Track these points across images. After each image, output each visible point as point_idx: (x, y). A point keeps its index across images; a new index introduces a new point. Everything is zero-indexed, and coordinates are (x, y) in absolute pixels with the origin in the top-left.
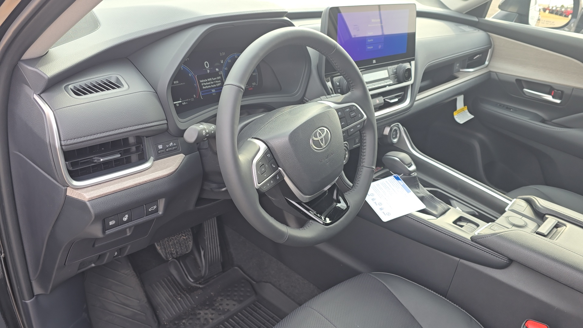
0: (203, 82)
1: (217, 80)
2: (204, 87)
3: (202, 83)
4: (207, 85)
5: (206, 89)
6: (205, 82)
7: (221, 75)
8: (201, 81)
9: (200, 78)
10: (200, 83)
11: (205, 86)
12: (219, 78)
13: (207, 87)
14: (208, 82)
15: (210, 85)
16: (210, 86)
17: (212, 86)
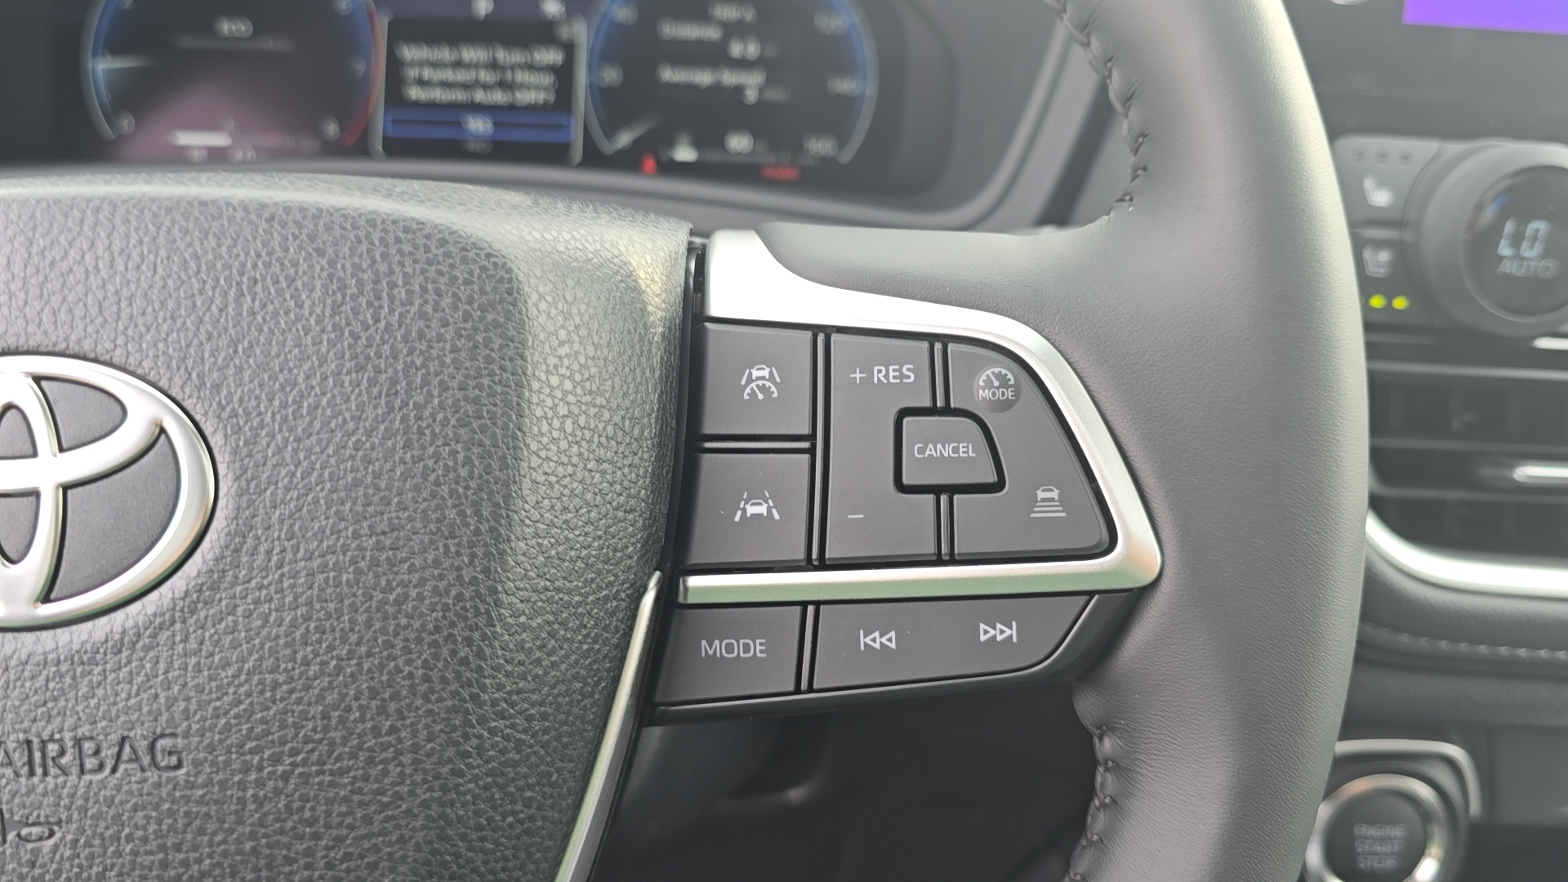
0: (422, 64)
1: (530, 67)
2: (415, 93)
3: (413, 63)
4: (445, 85)
5: (432, 105)
6: (435, 65)
7: (569, 48)
8: (409, 53)
9: (405, 30)
10: (395, 66)
11: (421, 83)
12: (553, 56)
13: (438, 95)
14: (458, 64)
15: (465, 86)
16: (459, 96)
17: (480, 96)
